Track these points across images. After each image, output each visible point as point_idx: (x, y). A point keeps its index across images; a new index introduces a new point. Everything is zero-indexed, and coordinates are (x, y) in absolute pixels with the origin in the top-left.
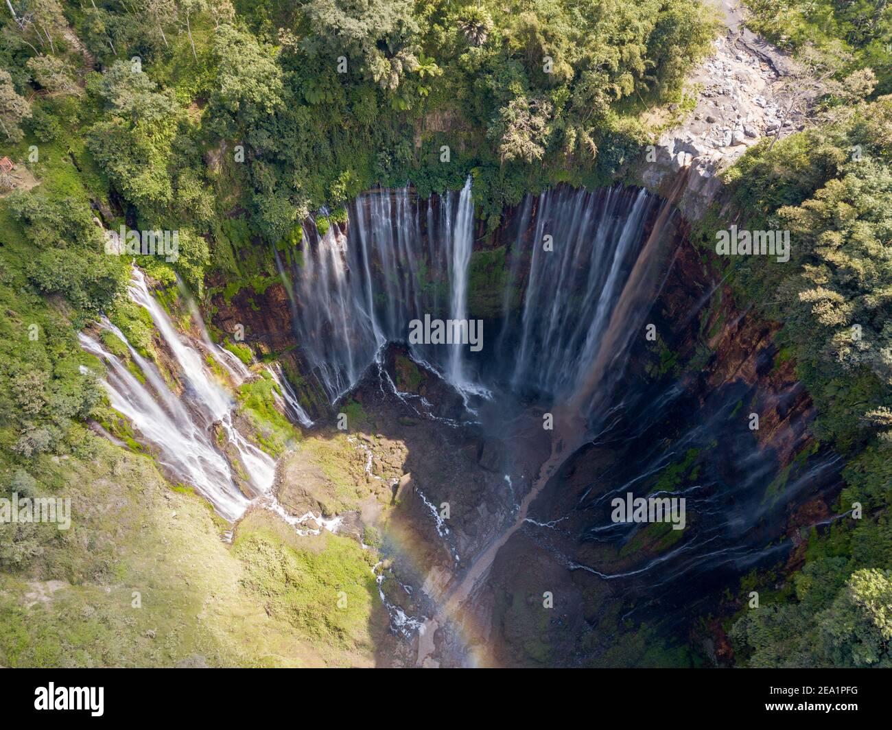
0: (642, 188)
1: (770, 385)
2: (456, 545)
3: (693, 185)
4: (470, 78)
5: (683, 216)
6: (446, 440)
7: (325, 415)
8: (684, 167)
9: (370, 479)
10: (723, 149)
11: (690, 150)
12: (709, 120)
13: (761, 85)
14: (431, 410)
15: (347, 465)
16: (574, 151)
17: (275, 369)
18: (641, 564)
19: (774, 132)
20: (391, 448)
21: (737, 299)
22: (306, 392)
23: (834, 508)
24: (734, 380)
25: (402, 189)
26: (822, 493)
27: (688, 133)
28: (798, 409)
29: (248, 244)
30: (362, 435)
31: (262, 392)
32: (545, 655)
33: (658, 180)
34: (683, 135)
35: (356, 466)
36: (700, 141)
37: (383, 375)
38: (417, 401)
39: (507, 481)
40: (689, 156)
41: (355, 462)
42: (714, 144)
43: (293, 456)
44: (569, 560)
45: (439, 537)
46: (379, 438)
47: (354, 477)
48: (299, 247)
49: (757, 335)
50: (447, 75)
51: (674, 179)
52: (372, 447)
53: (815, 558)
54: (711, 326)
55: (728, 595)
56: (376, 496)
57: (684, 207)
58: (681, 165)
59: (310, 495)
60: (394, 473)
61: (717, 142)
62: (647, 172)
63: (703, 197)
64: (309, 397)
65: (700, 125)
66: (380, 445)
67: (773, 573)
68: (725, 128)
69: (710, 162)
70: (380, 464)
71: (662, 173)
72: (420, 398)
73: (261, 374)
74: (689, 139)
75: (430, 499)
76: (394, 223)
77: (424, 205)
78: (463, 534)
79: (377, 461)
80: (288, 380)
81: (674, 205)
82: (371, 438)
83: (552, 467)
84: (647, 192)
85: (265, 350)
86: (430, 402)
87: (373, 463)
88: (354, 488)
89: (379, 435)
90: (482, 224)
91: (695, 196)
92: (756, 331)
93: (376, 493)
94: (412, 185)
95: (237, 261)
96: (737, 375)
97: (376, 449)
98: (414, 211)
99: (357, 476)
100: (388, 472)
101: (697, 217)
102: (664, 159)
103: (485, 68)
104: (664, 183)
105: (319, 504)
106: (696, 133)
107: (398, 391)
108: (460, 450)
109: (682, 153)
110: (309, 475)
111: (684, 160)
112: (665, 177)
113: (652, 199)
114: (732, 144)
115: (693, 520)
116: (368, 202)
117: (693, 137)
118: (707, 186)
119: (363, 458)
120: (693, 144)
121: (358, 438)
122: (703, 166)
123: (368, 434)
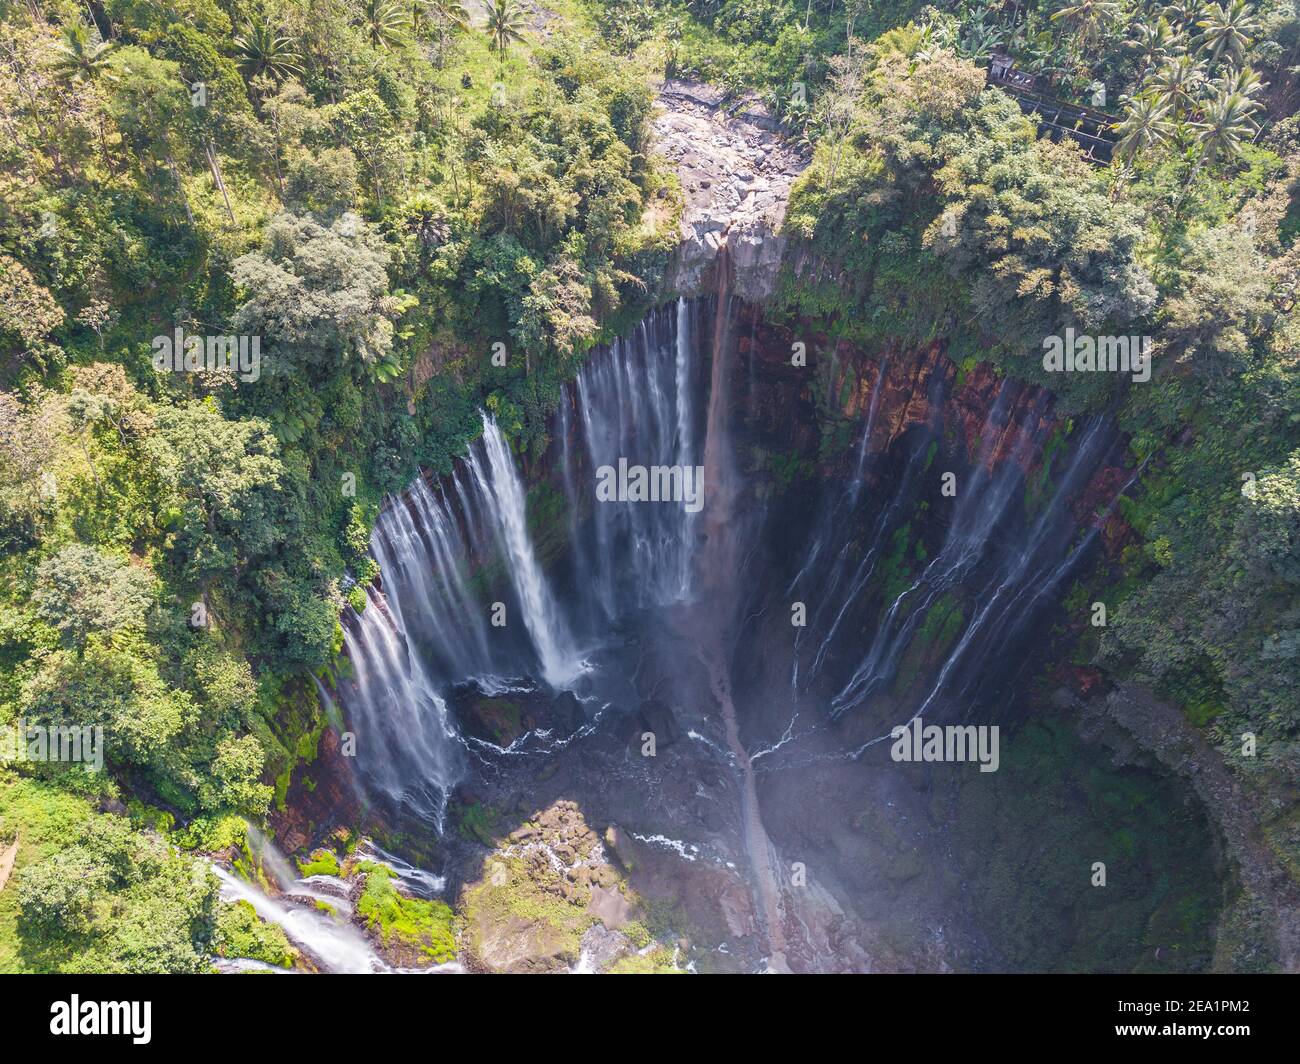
0: (678, 300)
1: (960, 405)
2: (716, 853)
3: (745, 261)
4: (456, 287)
5: (746, 301)
6: (603, 753)
7: (447, 855)
8: (720, 248)
9: (574, 874)
10: (740, 207)
11: (713, 227)
12: (705, 186)
13: (704, 125)
14: (555, 736)
15: (532, 886)
16: (621, 299)
17: (366, 849)
18: (930, 685)
19: (765, 164)
20: (560, 818)
21: (865, 347)
22: (413, 847)
23: (1128, 465)
24: (903, 429)
25: (415, 482)
26: (1105, 461)
27: (700, 211)
28: (1019, 405)
29: (282, 700)
30: (515, 835)
31: (386, 891)
32: (917, 863)
33: (696, 278)
34: (697, 215)
35: (544, 877)
36: (715, 212)
37: (473, 745)
38: (534, 741)
39: (695, 739)
40: (717, 234)
41: (537, 873)
42: (729, 208)
43: (472, 935)
44: (844, 753)
45: (693, 864)
46: (537, 819)
47: (550, 891)
48: (345, 650)
49: (913, 367)
50: (423, 299)
51: (714, 268)
52: (538, 838)
53: (1149, 519)
54: (838, 394)
55: (1058, 629)
56: (597, 886)
57: (744, 290)
58: (717, 248)
59: (537, 958)
60: (589, 843)
61: (730, 204)
62: (678, 277)
63: (765, 267)
64: (418, 849)
65: (702, 196)
66: (546, 826)
67: (1103, 570)
68: (725, 185)
69: (753, 226)
70: (566, 847)
71: (697, 270)
72: (532, 734)
73: (361, 871)
74: (706, 216)
75: (648, 832)
76: (422, 532)
77: (448, 482)
78: (712, 834)
79: (558, 844)
80: (387, 850)
81: (728, 295)
82: (527, 828)
83: (721, 682)
84: (685, 301)
85: (344, 834)
86: (546, 729)
87: (558, 853)
88: (566, 901)
89: (534, 818)
90: (524, 458)
91: (756, 271)
92: (911, 364)
93: (594, 884)
94: (425, 468)
95: (280, 737)
96: (906, 421)
97: (546, 833)
98: (440, 501)
99: (555, 886)
100: (582, 848)
101: (768, 291)
102: (693, 253)
103: (469, 264)
104: (704, 278)
105: (558, 957)
106: (707, 207)
107: (505, 748)
108: (627, 750)
109: (708, 236)
110: (513, 938)
111: (716, 241)
112: (702, 270)
113: (697, 305)
114: (743, 198)
115: (962, 594)
116: (381, 528)
117: (707, 211)
118: (765, 252)
119: (542, 860)
120: (713, 219)
121: (514, 842)
122: (749, 235)
123: (519, 826)
